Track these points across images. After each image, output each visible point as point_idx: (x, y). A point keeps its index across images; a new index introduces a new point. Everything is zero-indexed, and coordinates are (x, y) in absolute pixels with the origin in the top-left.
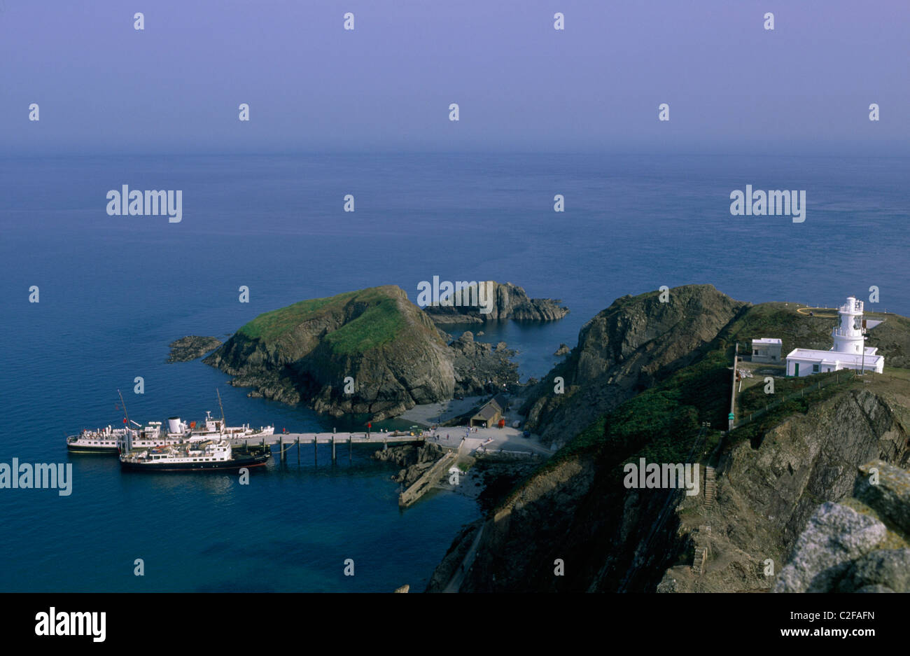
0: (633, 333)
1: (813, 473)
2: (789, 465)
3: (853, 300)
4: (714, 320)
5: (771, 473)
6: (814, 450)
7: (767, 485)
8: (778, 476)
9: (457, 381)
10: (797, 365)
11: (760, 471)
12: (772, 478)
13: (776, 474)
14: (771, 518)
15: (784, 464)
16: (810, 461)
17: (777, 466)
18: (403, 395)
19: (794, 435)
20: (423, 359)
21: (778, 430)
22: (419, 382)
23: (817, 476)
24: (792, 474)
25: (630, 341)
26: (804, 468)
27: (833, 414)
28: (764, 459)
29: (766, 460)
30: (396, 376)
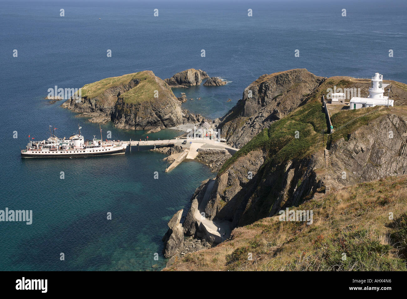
0: (270, 92)
1: (372, 152)
2: (362, 148)
3: (378, 75)
4: (308, 85)
5: (354, 152)
6: (372, 141)
7: (352, 157)
8: (357, 153)
9: (183, 117)
10: (355, 105)
11: (349, 151)
12: (354, 154)
13: (356, 153)
14: (354, 173)
15: (359, 148)
16: (370, 147)
17: (356, 149)
18: (160, 123)
19: (363, 135)
20: (169, 106)
21: (356, 132)
22: (167, 117)
23: (374, 153)
24: (363, 152)
25: (269, 96)
26: (368, 149)
27: (379, 126)
28: (350, 146)
29: (351, 146)
30: (156, 114)
